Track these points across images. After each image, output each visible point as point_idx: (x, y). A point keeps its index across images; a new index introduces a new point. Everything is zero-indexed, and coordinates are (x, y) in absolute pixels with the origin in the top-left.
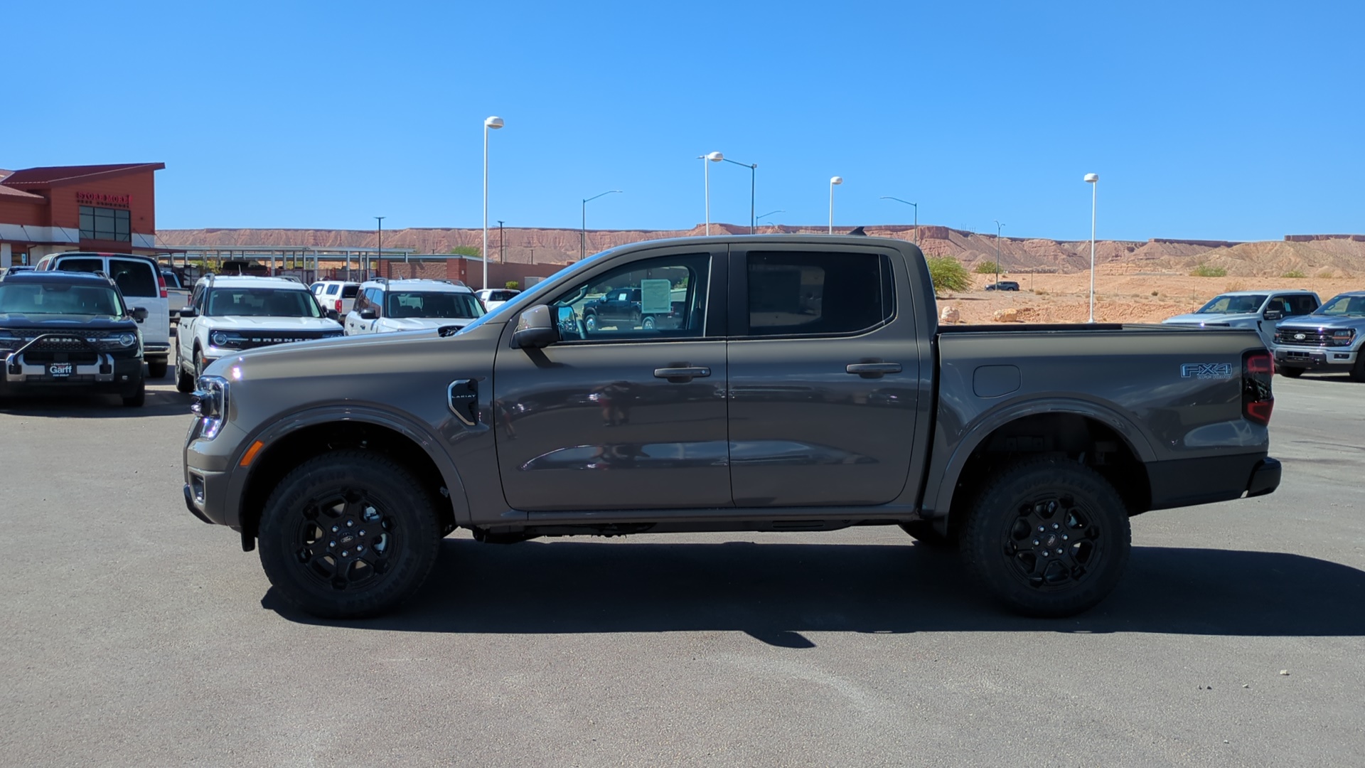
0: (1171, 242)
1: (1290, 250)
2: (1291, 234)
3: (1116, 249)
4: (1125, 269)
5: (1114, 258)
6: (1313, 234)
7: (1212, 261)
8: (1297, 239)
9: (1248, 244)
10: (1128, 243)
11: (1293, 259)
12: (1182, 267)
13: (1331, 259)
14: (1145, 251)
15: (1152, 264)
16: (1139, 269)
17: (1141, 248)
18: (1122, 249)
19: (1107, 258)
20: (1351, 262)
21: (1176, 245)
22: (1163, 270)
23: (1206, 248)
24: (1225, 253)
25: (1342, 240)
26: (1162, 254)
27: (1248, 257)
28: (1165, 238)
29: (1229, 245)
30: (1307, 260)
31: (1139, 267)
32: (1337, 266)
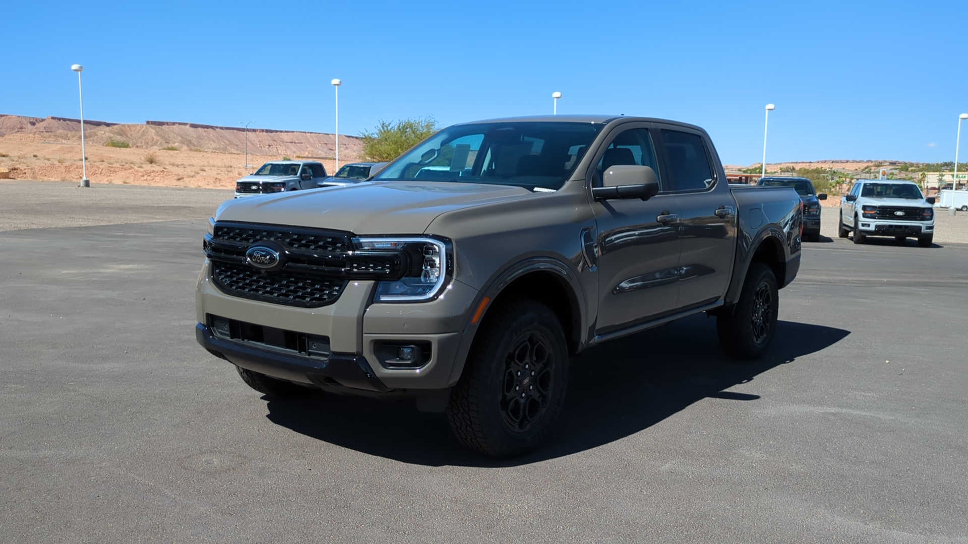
0: (65, 120)
1: (152, 131)
2: (150, 120)
3: (20, 122)
4: (33, 138)
5: (20, 130)
6: (164, 121)
7: (99, 136)
8: (154, 123)
9: (124, 125)
10: (30, 118)
11: (155, 138)
12: (77, 139)
13: (180, 138)
14: (44, 126)
15: (54, 135)
16: (44, 139)
17: (41, 123)
18: (26, 122)
19: (13, 129)
20: (193, 142)
21: (68, 122)
22: (63, 141)
23: (92, 126)
24: (108, 130)
25: (183, 126)
26: (58, 128)
27: (124, 134)
28: (59, 117)
29: (108, 125)
30: (164, 139)
31: (44, 138)
32: (184, 144)
